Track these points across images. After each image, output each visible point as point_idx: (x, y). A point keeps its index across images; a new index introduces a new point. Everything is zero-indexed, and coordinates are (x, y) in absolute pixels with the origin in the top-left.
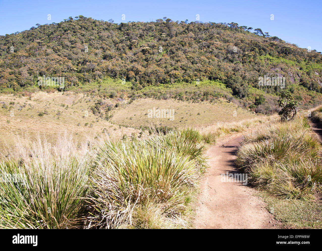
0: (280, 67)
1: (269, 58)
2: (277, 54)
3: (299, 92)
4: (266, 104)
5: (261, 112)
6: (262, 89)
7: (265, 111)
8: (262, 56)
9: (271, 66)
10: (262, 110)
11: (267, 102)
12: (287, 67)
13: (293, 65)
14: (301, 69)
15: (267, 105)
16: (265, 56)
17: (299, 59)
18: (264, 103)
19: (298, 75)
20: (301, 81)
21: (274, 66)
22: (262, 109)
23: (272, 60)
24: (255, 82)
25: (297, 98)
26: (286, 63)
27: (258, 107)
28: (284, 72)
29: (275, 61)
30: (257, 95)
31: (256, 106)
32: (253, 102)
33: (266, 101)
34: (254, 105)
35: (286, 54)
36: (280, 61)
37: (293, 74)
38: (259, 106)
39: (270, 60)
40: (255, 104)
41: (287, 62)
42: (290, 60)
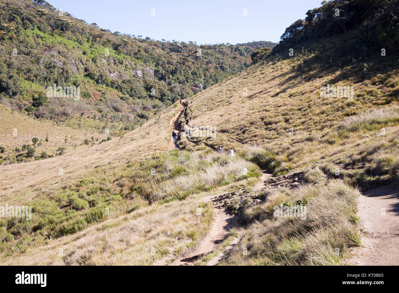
0: (57, 50)
1: (40, 35)
2: (50, 28)
3: (86, 86)
4: (50, 104)
5: (44, 116)
6: (37, 83)
7: (50, 115)
8: (28, 30)
9: (44, 48)
10: (46, 114)
11: (50, 102)
12: (66, 50)
13: (74, 48)
14: (84, 53)
15: (51, 107)
16: (34, 31)
17: (80, 39)
18: (46, 104)
19: (81, 62)
20: (86, 70)
21: (49, 47)
22: (45, 112)
23: (45, 38)
24: (28, 72)
25: (85, 95)
26: (65, 45)
27: (39, 110)
28: (62, 56)
29: (50, 40)
30: (34, 92)
31: (35, 108)
32: (30, 103)
33: (48, 100)
34: (33, 107)
35: (62, 29)
36: (56, 41)
37: (76, 60)
38: (40, 107)
39: (42, 38)
40: (34, 105)
41: (66, 43)
42: (69, 39)
